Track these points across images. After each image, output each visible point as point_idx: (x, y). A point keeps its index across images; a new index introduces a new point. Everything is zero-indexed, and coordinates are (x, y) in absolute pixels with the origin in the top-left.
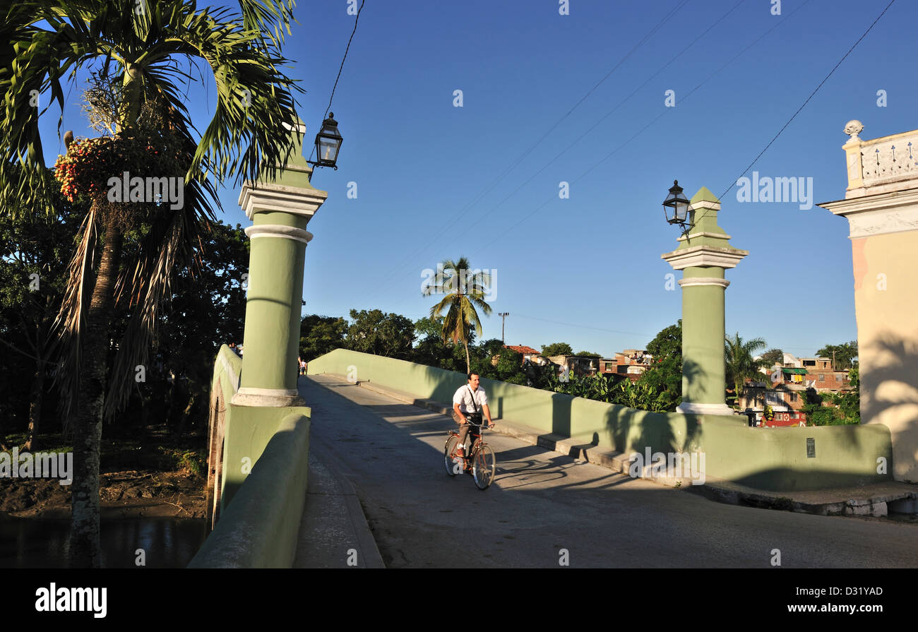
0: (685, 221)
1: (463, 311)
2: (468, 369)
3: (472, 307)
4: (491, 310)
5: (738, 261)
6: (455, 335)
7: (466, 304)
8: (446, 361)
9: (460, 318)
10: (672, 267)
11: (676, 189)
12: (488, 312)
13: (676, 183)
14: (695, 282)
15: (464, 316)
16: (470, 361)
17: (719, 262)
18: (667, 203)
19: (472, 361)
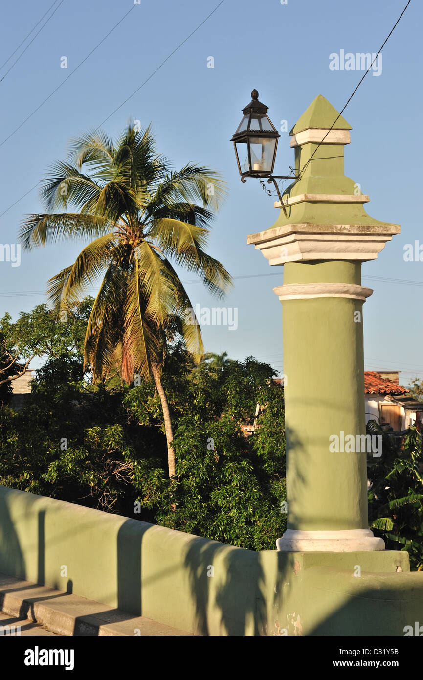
0: (272, 171)
1: (142, 287)
2: (170, 452)
3: (168, 271)
4: (226, 276)
5: (380, 246)
6: (124, 352)
7: (148, 263)
8: (101, 434)
9: (133, 305)
10: (267, 260)
11: (256, 110)
12: (220, 281)
13: (255, 95)
14: (294, 293)
15: (144, 301)
16: (174, 427)
17: (339, 251)
18: (240, 138)
19: (181, 428)
